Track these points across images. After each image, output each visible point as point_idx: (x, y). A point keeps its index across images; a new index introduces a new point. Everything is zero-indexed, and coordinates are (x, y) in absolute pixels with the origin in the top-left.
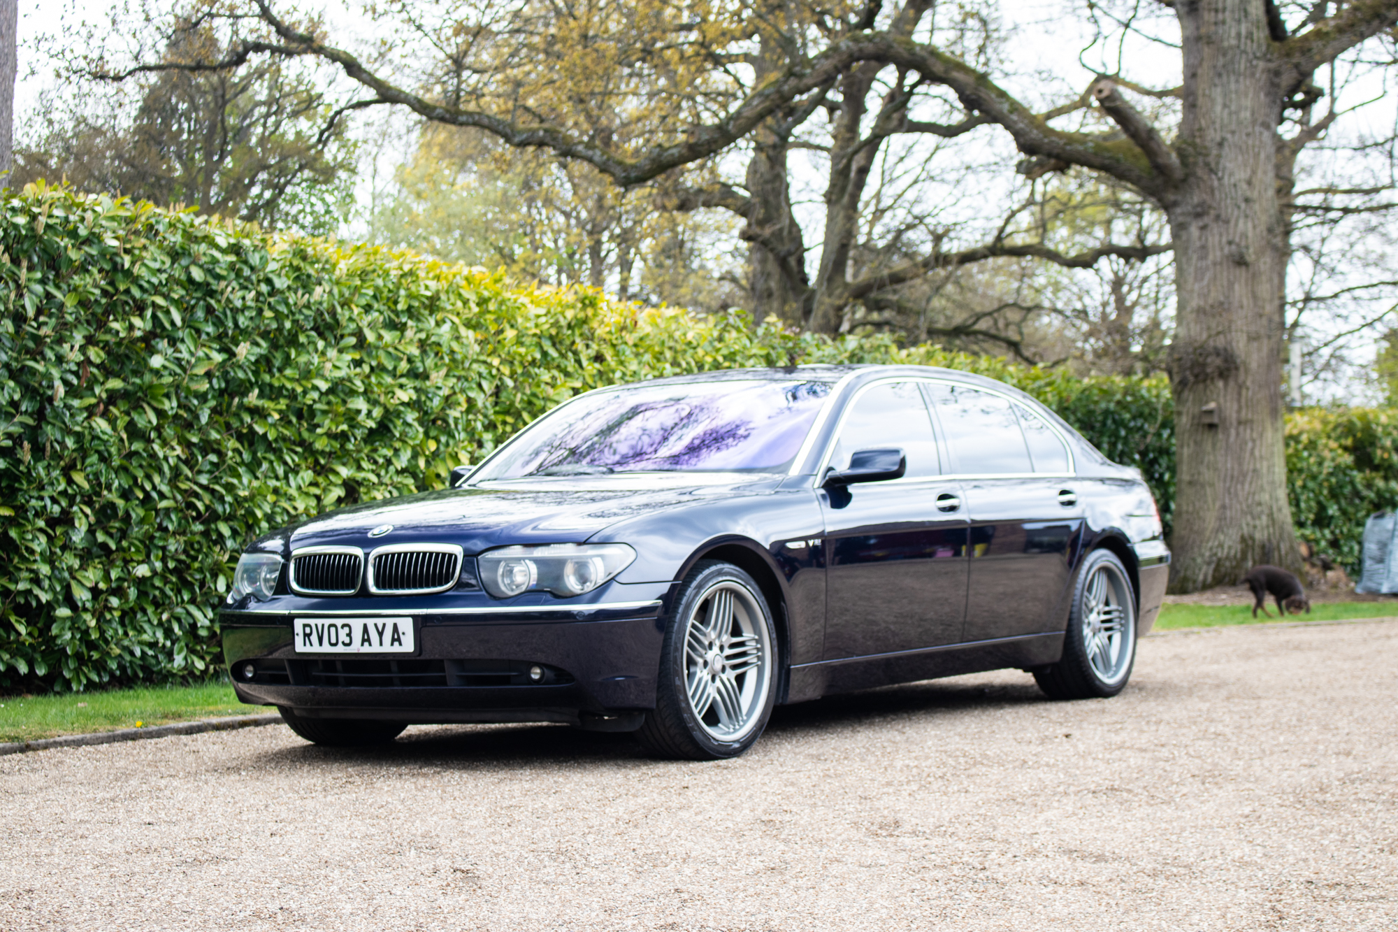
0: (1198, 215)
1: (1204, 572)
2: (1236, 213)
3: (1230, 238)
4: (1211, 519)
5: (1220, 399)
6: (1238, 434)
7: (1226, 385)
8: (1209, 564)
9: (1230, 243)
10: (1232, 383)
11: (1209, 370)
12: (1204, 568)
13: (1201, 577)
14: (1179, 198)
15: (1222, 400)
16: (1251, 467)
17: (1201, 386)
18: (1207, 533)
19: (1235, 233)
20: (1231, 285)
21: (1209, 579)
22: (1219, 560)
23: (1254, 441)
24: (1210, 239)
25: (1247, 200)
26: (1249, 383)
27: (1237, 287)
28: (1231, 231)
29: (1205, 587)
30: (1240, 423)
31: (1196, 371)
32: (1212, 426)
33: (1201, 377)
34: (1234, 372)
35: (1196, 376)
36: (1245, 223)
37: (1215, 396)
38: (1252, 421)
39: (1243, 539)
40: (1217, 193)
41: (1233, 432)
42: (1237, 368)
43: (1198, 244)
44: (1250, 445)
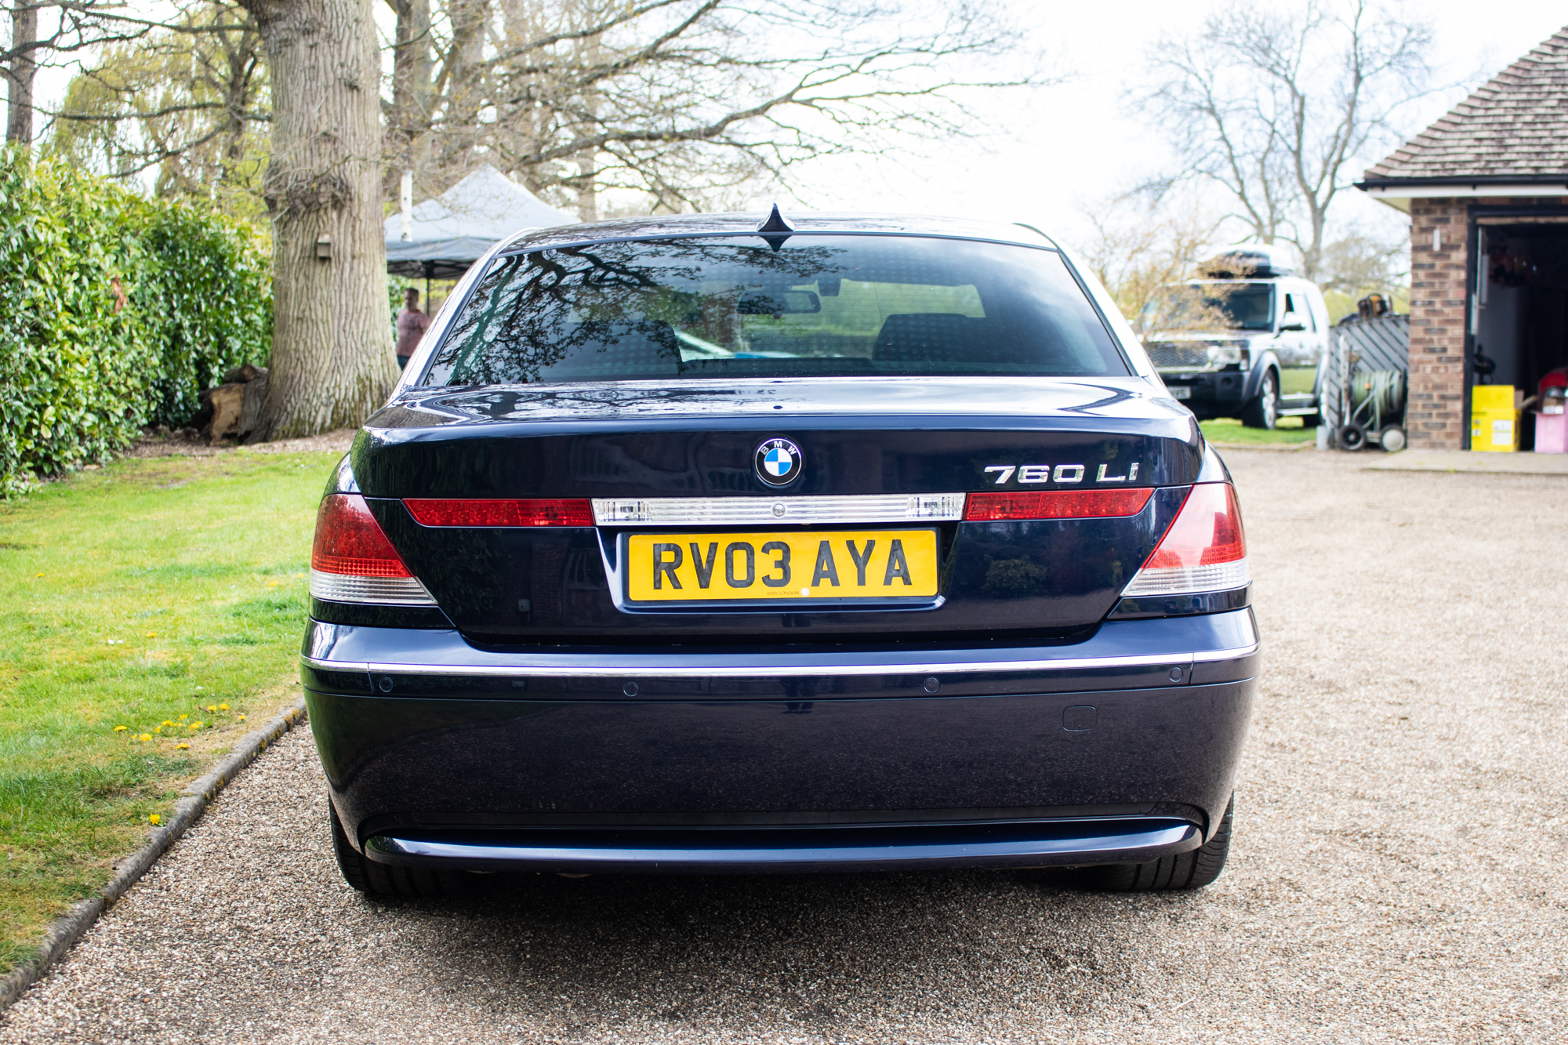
0: (307, 32)
1: (323, 415)
2: (347, 33)
3: (343, 60)
4: (325, 360)
5: (332, 231)
6: (352, 269)
7: (339, 217)
8: (327, 406)
9: (342, 65)
10: (345, 215)
11: (322, 200)
12: (323, 409)
13: (319, 420)
14: (284, 12)
15: (335, 233)
16: (365, 305)
17: (313, 216)
18: (323, 374)
19: (347, 55)
20: (343, 110)
21: (329, 421)
22: (337, 402)
23: (367, 277)
24: (321, 59)
25: (357, 21)
26: (362, 216)
27: (349, 111)
28: (343, 52)
29: (324, 431)
30: (353, 257)
31: (307, 201)
32: (325, 260)
33: (313, 208)
34: (348, 203)
35: (308, 206)
36: (357, 44)
37: (328, 228)
38: (365, 256)
39: (360, 380)
40: (327, 9)
41: (347, 266)
42: (351, 200)
43: (307, 63)
44: (363, 280)
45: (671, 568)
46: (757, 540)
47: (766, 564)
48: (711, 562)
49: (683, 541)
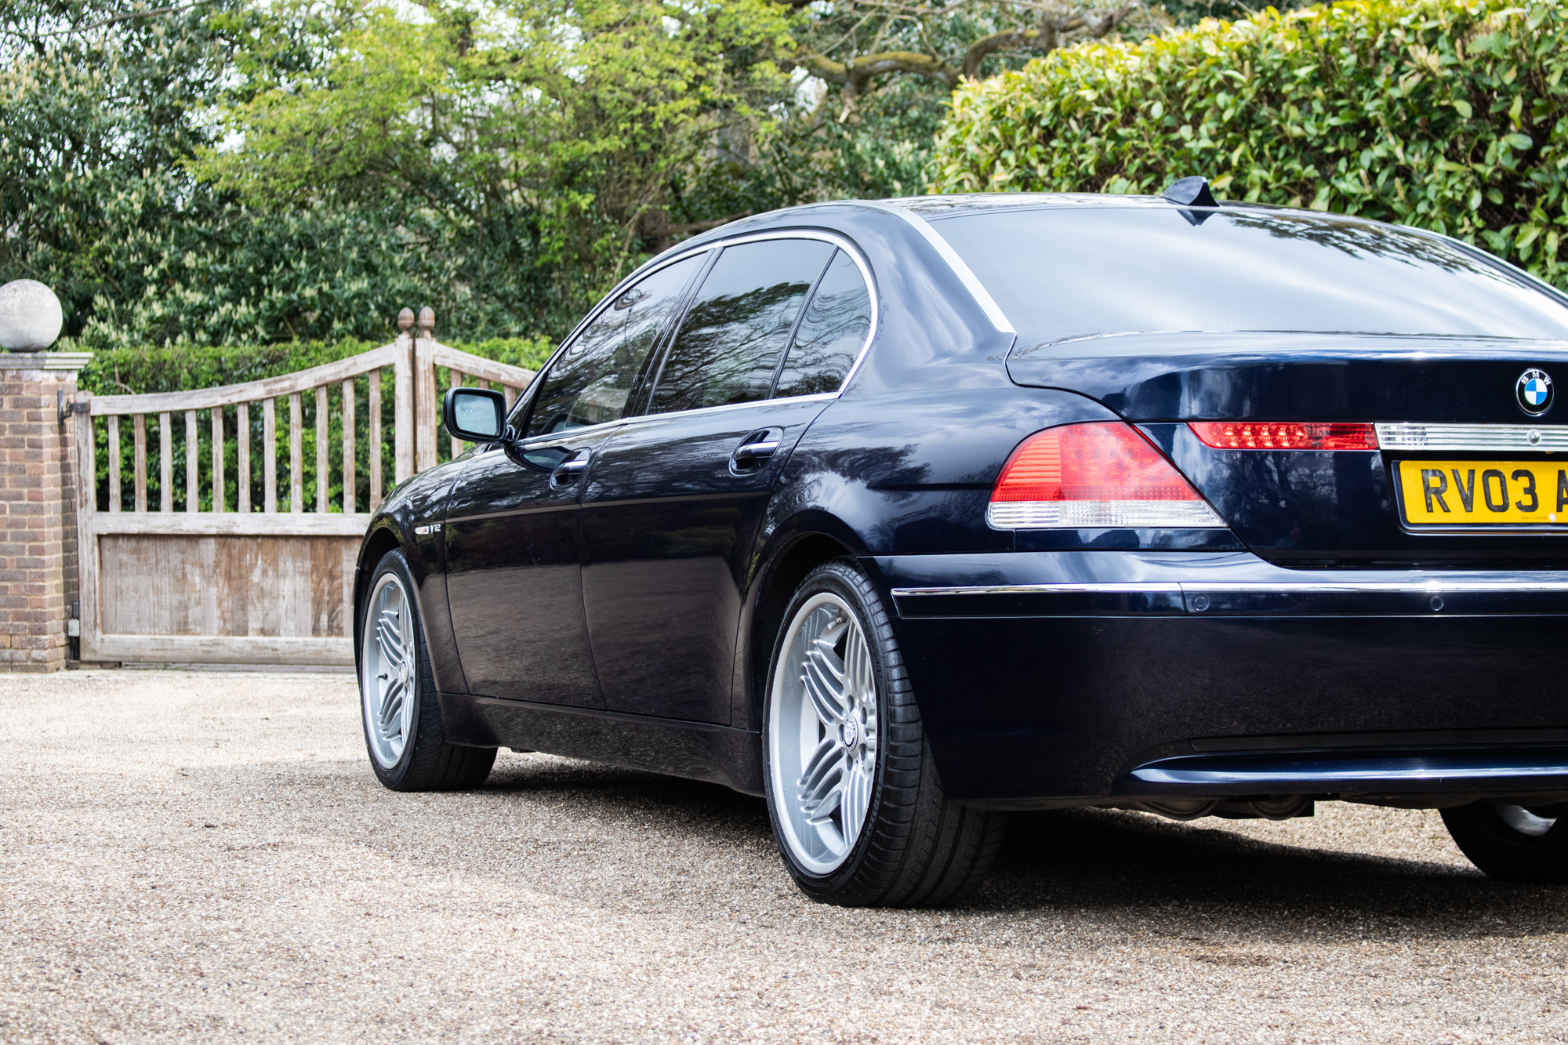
45: (1438, 492)
46: (1507, 468)
47: (1517, 490)
48: (1471, 488)
49: (1446, 467)
